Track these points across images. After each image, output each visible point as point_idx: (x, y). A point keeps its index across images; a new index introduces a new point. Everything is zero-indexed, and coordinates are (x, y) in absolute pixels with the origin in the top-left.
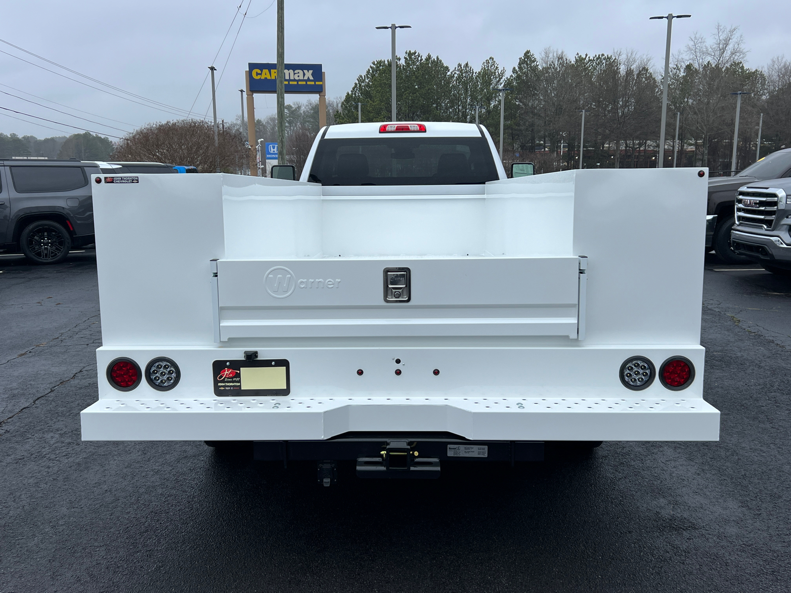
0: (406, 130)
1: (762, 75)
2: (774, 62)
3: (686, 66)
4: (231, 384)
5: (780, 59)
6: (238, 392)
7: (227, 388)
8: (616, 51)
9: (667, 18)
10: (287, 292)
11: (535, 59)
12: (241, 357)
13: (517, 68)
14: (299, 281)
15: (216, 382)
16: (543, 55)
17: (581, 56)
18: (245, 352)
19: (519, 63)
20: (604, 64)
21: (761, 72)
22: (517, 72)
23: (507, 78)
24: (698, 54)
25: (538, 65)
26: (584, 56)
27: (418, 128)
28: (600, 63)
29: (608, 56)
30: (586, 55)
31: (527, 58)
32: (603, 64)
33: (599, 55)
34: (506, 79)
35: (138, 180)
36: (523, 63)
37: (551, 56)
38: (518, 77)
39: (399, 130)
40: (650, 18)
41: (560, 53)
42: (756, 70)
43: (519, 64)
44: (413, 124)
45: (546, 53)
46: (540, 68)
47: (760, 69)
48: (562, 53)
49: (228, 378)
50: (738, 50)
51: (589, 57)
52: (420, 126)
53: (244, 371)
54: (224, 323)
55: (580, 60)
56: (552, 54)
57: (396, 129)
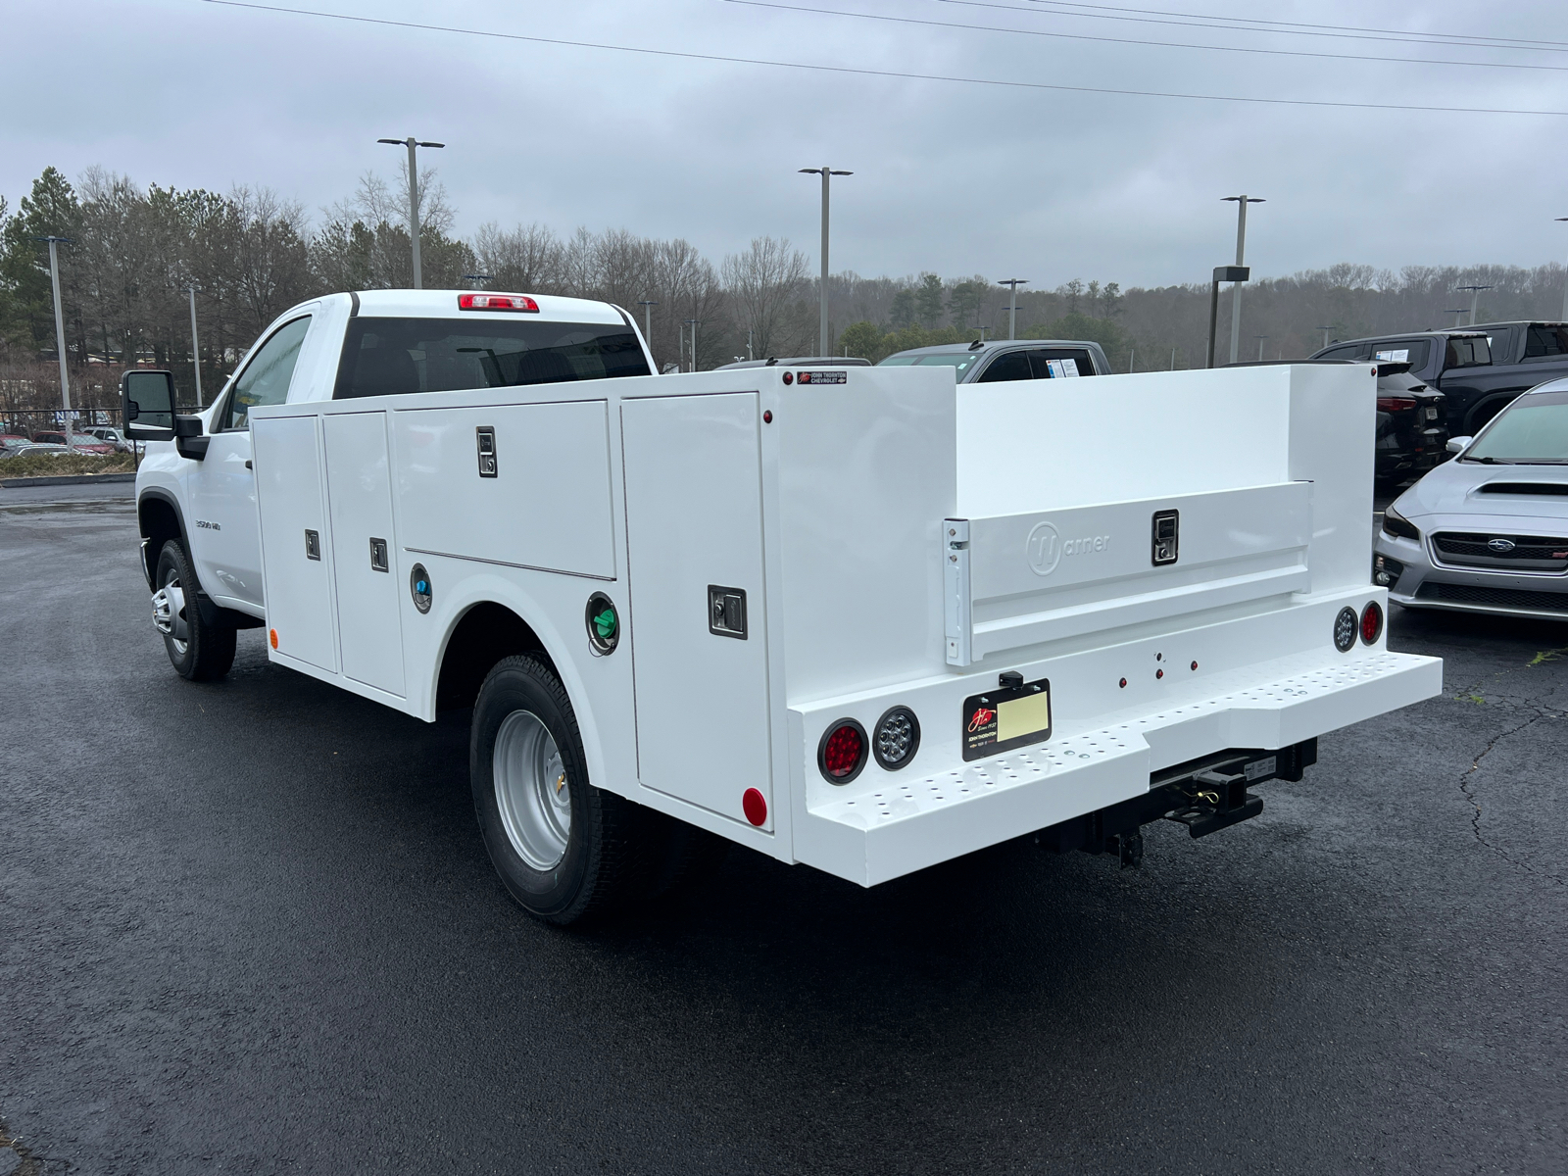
0: (506, 306)
1: (469, 252)
2: (484, 231)
3: (354, 225)
4: (986, 735)
5: (491, 227)
6: (995, 747)
7: (980, 744)
8: (237, 188)
9: (407, 144)
10: (1051, 564)
11: (69, 185)
12: (994, 686)
13: (30, 200)
14: (1065, 545)
15: (966, 735)
16: (86, 180)
17: (160, 189)
18: (1001, 676)
19: (35, 190)
20: (207, 209)
21: (467, 246)
22: (31, 208)
23: (11, 217)
24: (378, 208)
25: (76, 198)
26: (168, 191)
27: (526, 304)
28: (199, 207)
29: (212, 194)
30: (173, 189)
31: (50, 184)
32: (205, 207)
33: (195, 192)
34: (8, 220)
35: (845, 378)
36: (42, 192)
37: (102, 182)
38: (36, 218)
39: (495, 305)
40: (380, 141)
41: (121, 181)
42: (459, 242)
43: (36, 193)
44: (517, 298)
45: (92, 177)
46: (80, 203)
47: (464, 242)
48: (126, 180)
49: (983, 726)
50: (439, 207)
51: (178, 194)
52: (530, 301)
53: (1002, 708)
54: (979, 629)
55: (160, 197)
56: (104, 180)
57: (490, 304)
